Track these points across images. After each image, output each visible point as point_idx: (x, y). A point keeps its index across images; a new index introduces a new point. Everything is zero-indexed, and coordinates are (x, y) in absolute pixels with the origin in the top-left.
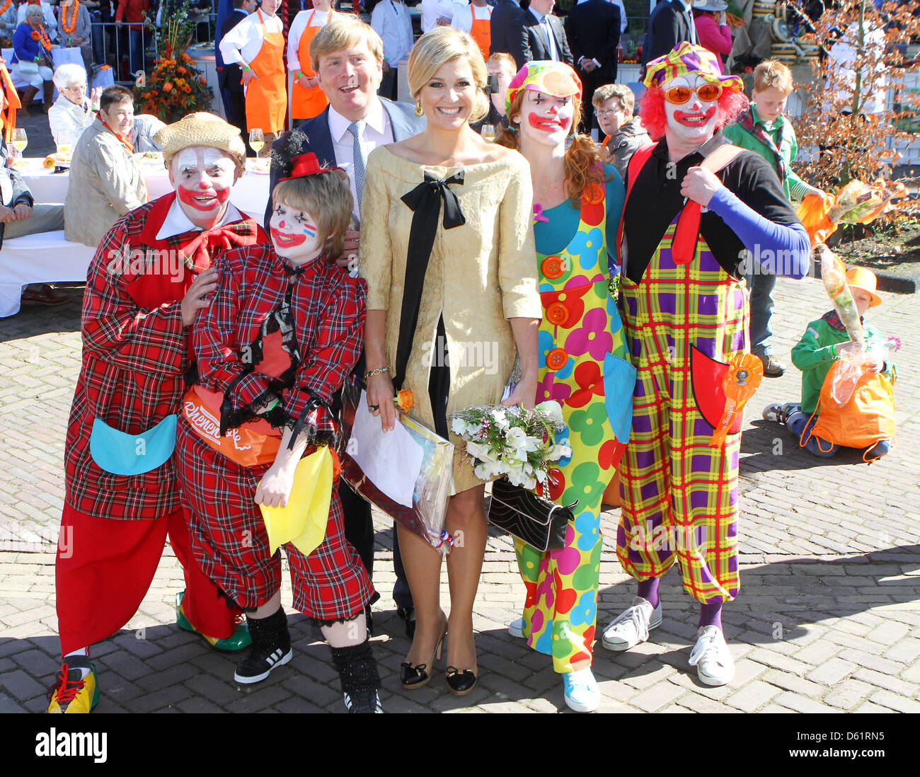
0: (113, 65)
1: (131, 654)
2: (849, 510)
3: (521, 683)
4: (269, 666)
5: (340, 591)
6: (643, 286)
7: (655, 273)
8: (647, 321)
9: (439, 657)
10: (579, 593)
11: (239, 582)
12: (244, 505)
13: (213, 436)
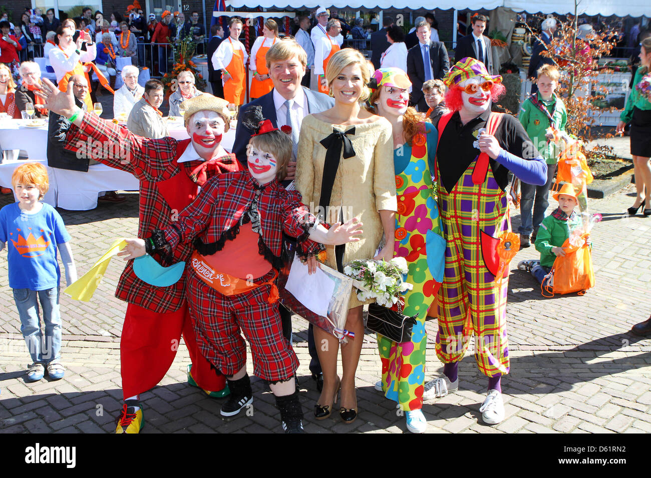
0: (149, 67)
1: (162, 399)
2: (567, 321)
3: (382, 417)
4: (241, 406)
5: (280, 365)
6: (452, 195)
7: (460, 188)
8: (453, 214)
9: (335, 402)
10: (414, 367)
11: (223, 361)
12: (225, 317)
13: (209, 278)
